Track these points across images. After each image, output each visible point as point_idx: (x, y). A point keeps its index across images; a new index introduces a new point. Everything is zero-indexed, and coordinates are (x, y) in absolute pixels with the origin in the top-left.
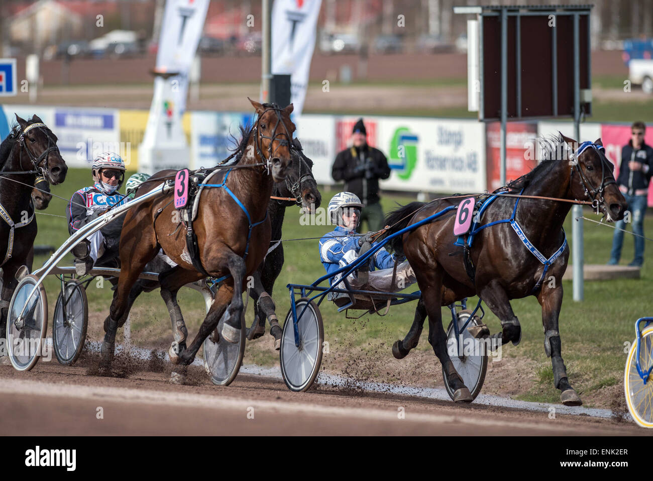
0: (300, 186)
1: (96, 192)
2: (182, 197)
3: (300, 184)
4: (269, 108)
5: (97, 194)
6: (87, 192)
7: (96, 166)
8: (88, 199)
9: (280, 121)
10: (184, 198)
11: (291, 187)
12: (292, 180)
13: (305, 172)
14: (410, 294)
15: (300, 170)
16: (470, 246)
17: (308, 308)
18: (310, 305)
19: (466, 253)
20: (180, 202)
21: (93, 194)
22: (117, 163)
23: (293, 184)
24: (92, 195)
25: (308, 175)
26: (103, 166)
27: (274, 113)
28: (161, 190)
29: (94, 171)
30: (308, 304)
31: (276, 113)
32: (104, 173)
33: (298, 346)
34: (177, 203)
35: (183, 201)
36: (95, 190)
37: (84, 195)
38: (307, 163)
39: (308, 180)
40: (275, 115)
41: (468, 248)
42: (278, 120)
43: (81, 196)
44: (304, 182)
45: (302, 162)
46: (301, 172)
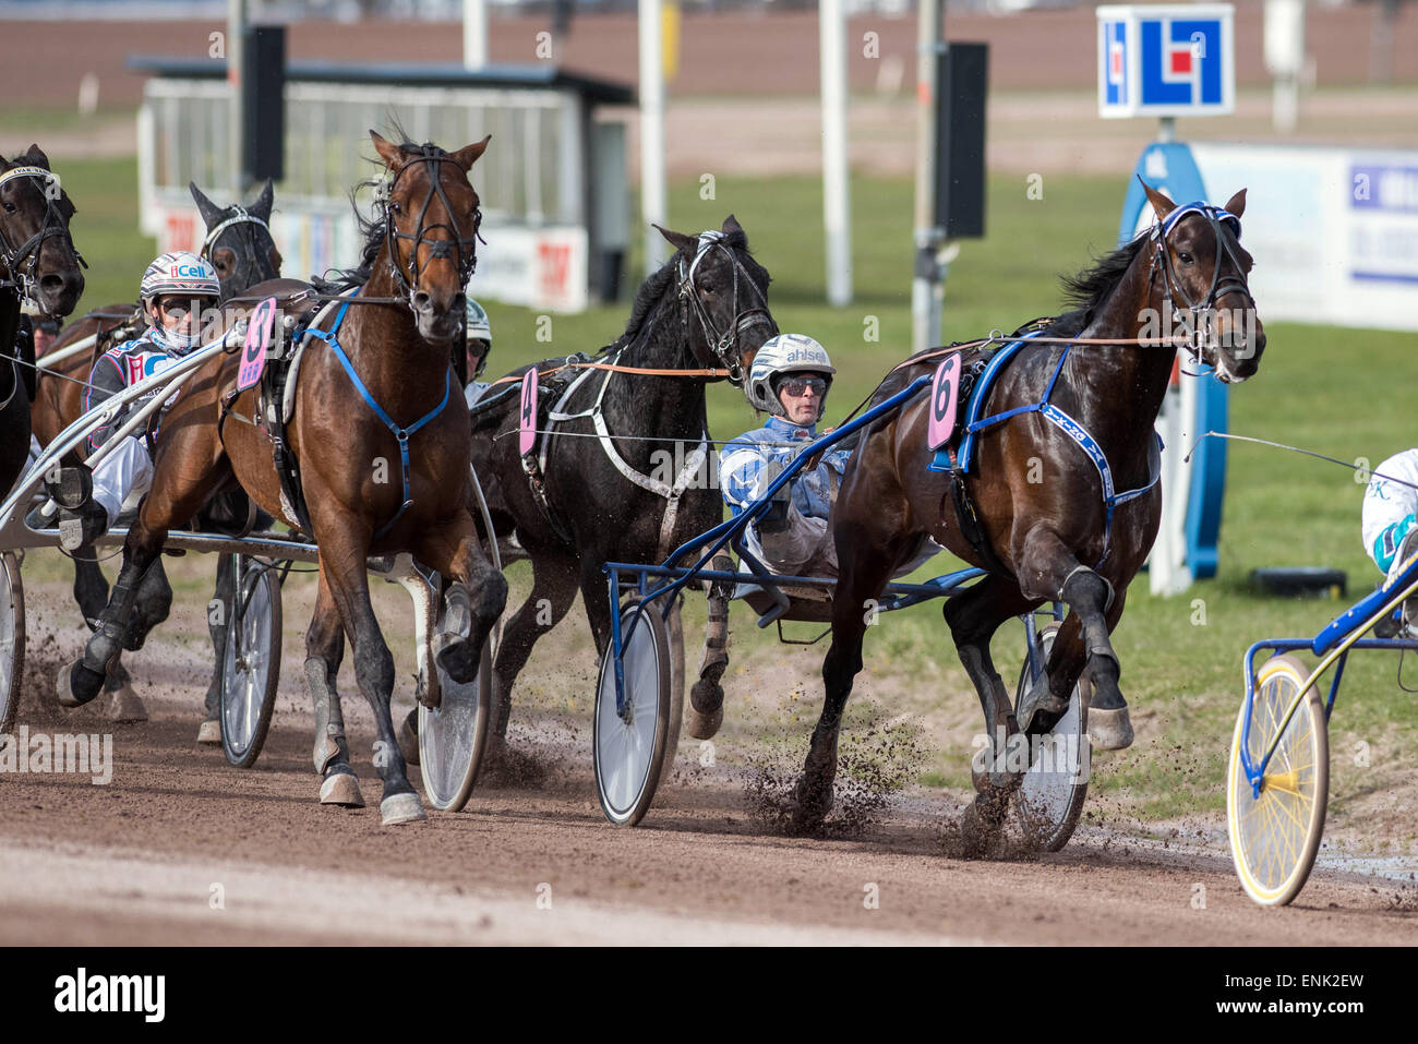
0: (737, 340)
1: (151, 351)
2: (255, 362)
3: (737, 334)
4: (416, 158)
5: (155, 354)
6: (130, 353)
7: (147, 291)
8: (133, 368)
9: (434, 190)
10: (257, 365)
11: (717, 341)
12: (718, 325)
13: (749, 306)
14: (922, 583)
15: (735, 300)
16: (966, 471)
17: (641, 621)
18: (644, 613)
19: (958, 486)
20: (249, 375)
21: (146, 355)
22: (195, 281)
23: (721, 334)
24: (141, 358)
25: (756, 312)
26: (163, 291)
27: (423, 170)
28: (221, 345)
29: (144, 301)
30: (640, 610)
31: (427, 170)
32: (165, 305)
33: (621, 715)
34: (244, 377)
35: (255, 373)
36: (151, 347)
37: (122, 361)
38: (754, 279)
39: (755, 326)
40: (427, 175)
41: (961, 474)
42: (432, 188)
43: (113, 365)
44: (748, 329)
45: (740, 277)
46: (738, 305)
